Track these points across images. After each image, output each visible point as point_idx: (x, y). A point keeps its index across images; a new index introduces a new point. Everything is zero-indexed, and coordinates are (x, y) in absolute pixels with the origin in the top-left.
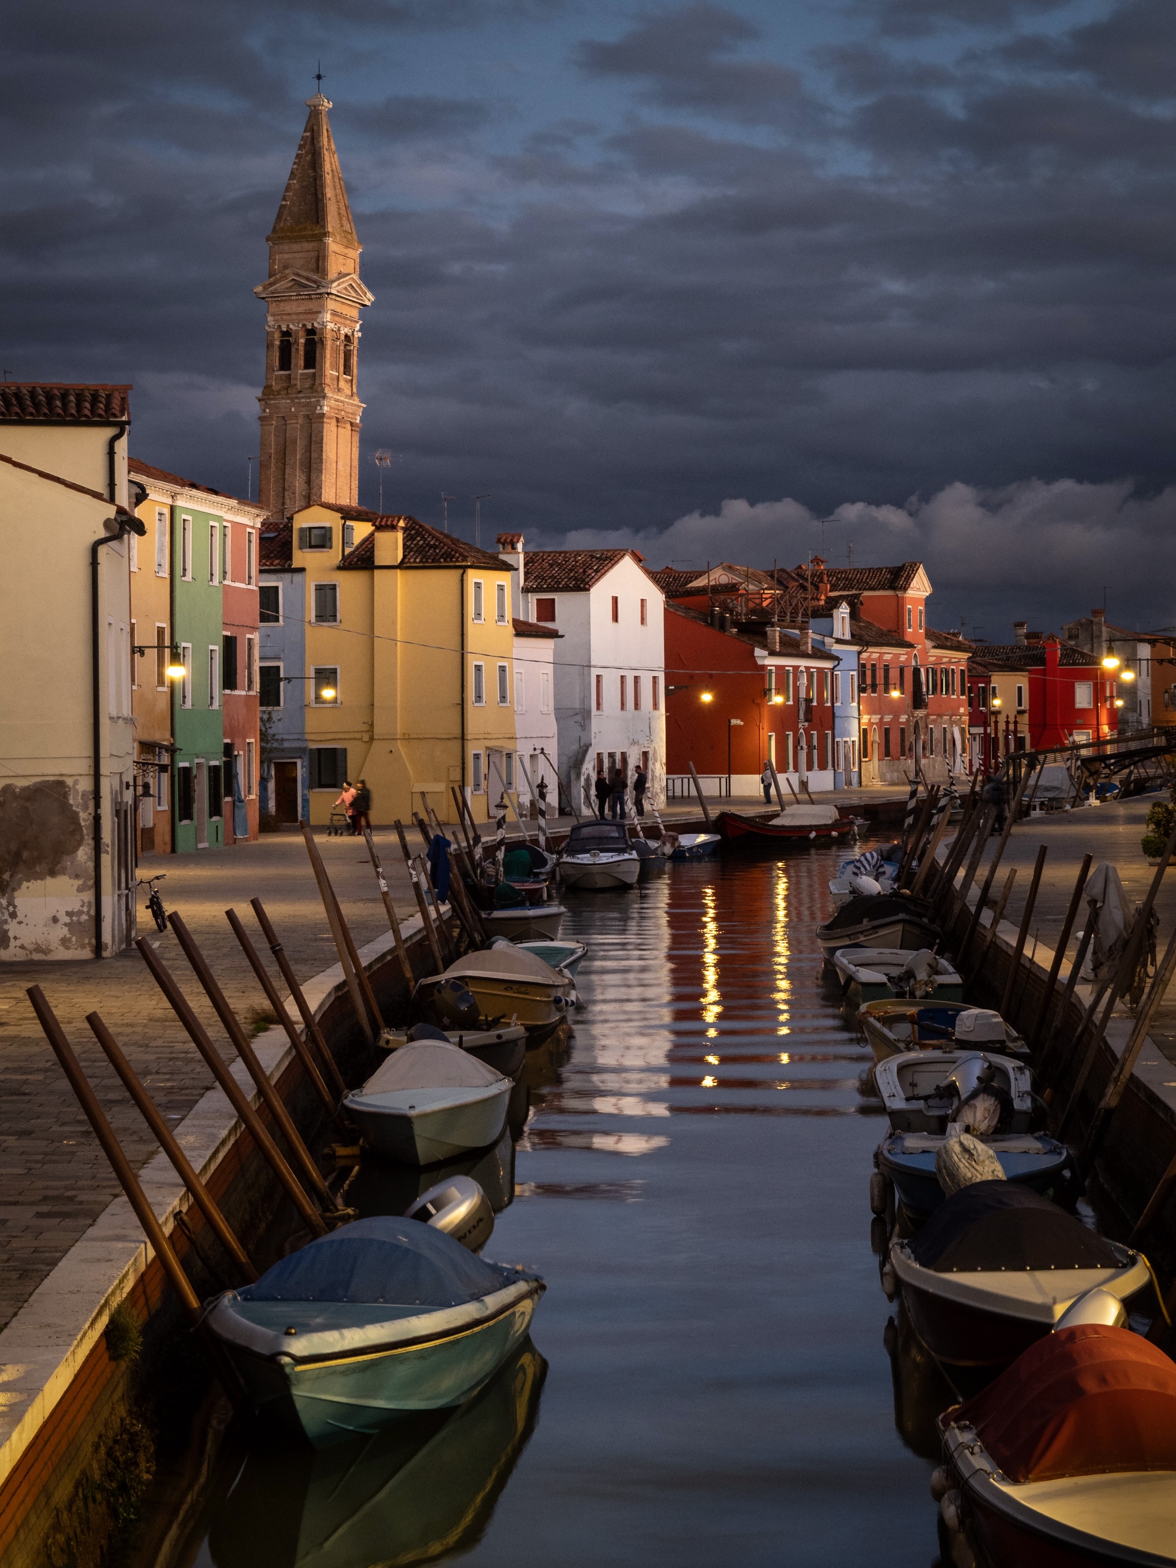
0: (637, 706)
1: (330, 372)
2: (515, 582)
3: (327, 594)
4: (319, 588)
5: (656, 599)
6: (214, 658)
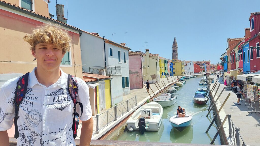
0: (192, 69)
1: (176, 52)
2: (185, 63)
4: (173, 64)
5: (193, 63)
6: (167, 68)
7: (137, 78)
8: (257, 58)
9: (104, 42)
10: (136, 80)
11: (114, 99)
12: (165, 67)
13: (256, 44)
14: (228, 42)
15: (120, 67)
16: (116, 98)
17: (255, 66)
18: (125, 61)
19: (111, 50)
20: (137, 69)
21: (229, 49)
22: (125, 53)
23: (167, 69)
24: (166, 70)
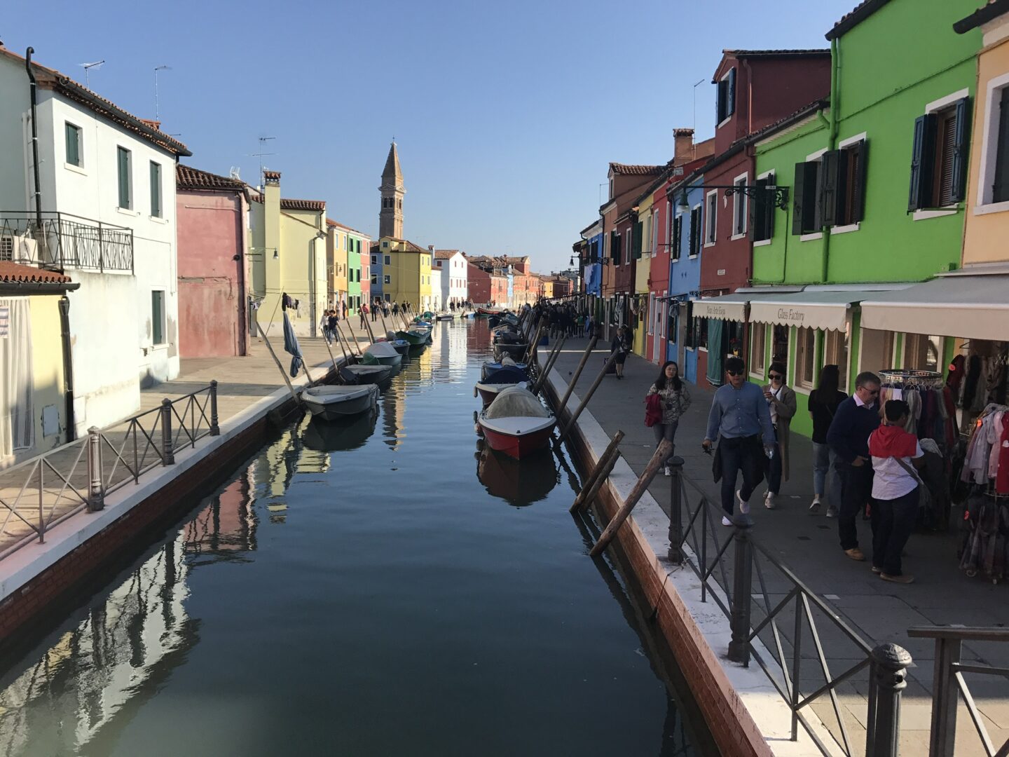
0: (461, 286)
1: (396, 209)
2: (432, 257)
3: (387, 259)
4: (386, 257)
5: (465, 262)
6: (358, 271)
7: (216, 303)
8: (735, 237)
9: (33, 80)
10: (212, 314)
11: (87, 398)
12: (352, 270)
13: (737, 179)
14: (612, 178)
15: (129, 232)
16: (101, 393)
17: (721, 272)
18: (156, 211)
19: (73, 131)
20: (220, 258)
21: (614, 205)
22: (155, 166)
23: (358, 280)
24: (352, 280)
